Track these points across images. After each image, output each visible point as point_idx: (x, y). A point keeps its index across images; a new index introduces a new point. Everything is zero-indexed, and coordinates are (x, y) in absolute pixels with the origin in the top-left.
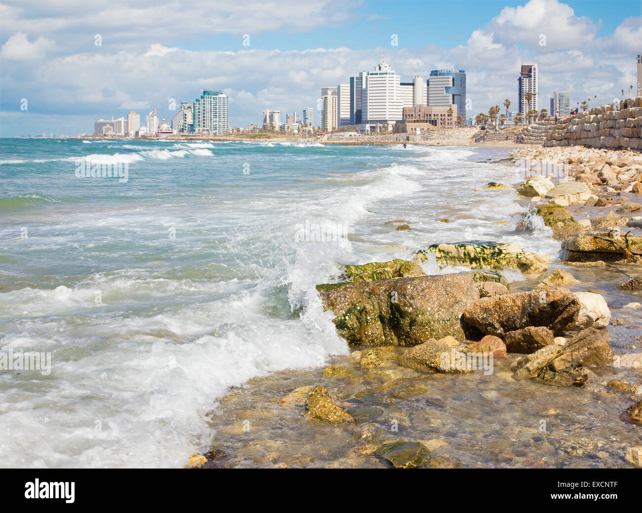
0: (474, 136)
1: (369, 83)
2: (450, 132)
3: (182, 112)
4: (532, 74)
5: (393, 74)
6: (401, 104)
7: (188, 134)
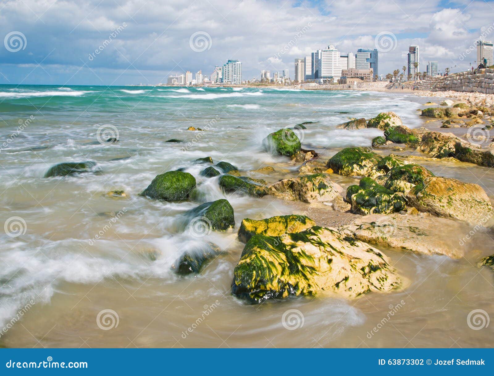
0: (386, 86)
1: (322, 56)
3: (216, 72)
4: (416, 51)
5: (336, 51)
7: (220, 83)
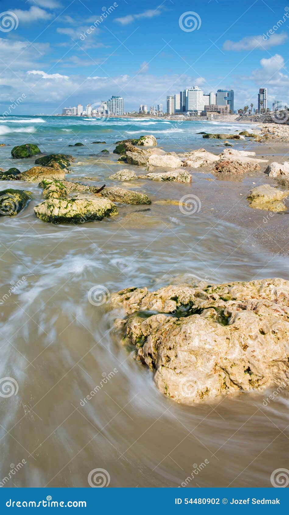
0: (236, 119)
1: (189, 94)
2: (226, 116)
4: (265, 92)
5: (200, 91)
6: (203, 104)
